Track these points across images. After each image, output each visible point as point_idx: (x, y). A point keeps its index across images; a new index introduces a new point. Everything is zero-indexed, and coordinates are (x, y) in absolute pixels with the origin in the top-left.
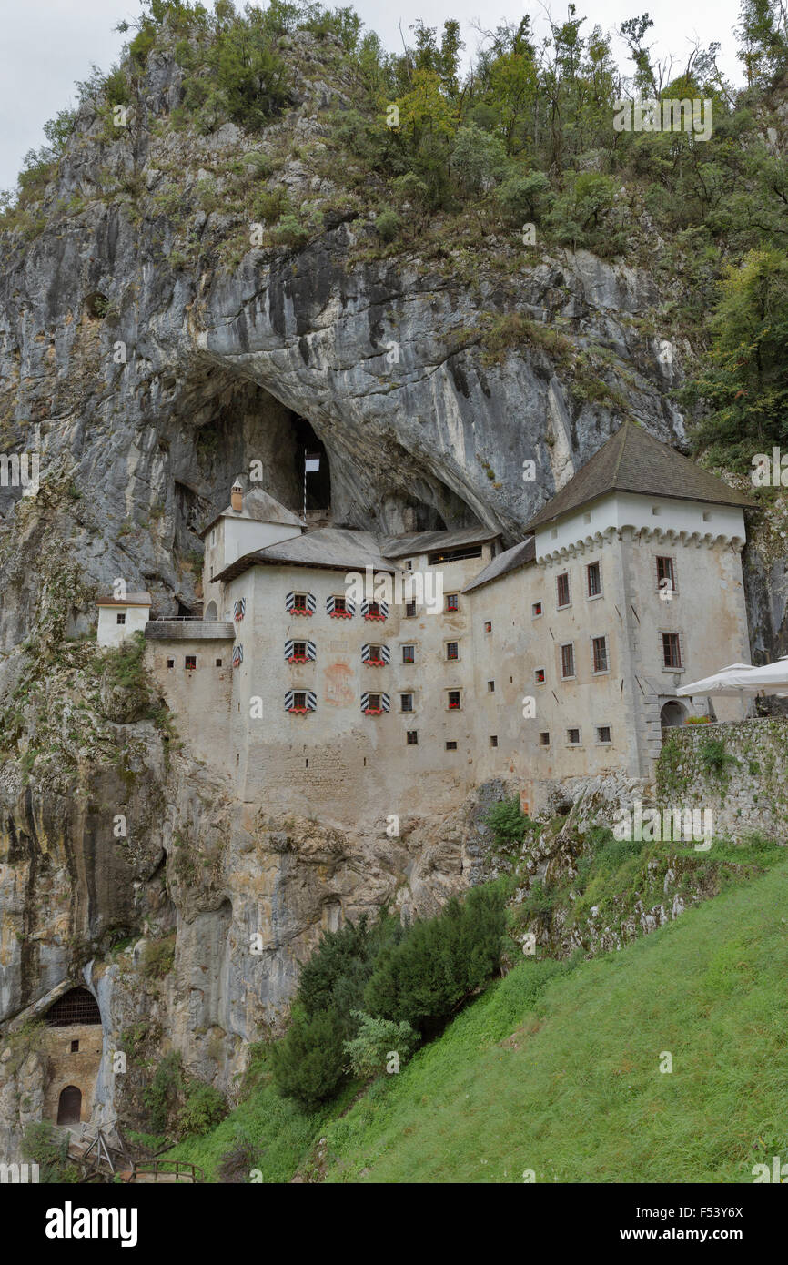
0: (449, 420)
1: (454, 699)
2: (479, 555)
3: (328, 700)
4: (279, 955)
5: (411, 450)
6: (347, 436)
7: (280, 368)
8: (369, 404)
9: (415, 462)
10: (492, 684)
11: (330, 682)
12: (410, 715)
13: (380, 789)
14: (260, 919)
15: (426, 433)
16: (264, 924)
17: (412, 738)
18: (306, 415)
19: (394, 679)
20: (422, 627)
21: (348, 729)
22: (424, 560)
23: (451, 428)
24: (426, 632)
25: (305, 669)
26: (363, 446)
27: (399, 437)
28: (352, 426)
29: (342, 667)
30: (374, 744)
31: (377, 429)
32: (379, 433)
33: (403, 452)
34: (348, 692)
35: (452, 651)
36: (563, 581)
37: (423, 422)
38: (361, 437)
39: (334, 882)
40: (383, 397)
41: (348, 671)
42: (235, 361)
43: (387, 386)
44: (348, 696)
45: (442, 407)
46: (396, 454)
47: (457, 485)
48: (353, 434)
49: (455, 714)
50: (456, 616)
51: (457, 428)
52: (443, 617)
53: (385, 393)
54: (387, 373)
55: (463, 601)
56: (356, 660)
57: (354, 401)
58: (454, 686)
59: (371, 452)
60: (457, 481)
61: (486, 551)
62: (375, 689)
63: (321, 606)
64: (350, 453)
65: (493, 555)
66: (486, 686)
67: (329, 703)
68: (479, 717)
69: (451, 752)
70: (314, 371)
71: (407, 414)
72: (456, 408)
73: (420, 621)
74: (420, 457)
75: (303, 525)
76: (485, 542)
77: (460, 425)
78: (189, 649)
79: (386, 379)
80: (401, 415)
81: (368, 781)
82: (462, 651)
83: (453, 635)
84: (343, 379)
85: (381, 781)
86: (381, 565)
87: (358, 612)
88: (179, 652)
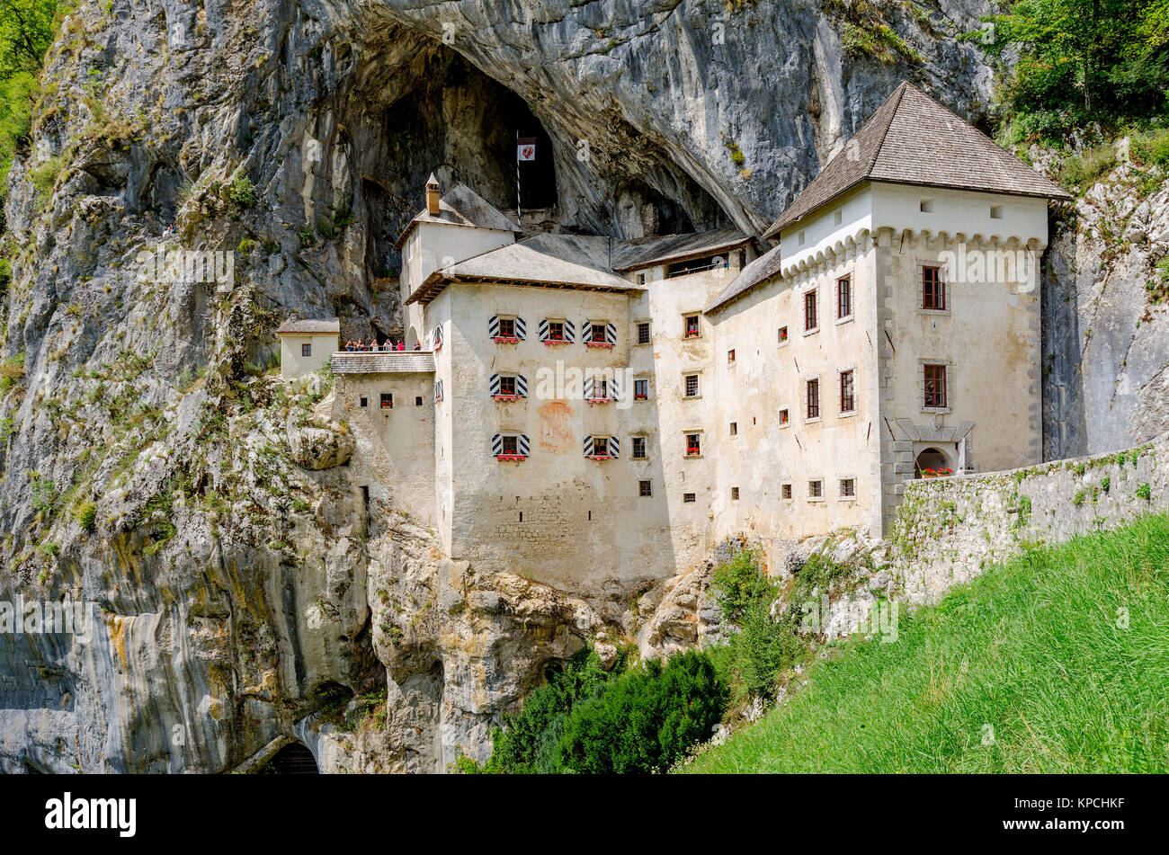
0: (686, 87)
1: (693, 443)
4: (495, 719)
5: (640, 128)
6: (563, 111)
7: (473, 24)
8: (585, 69)
9: (649, 144)
10: (734, 426)
11: (546, 423)
12: (643, 462)
14: (473, 683)
16: (478, 688)
17: (645, 488)
18: (512, 85)
19: (622, 419)
20: (657, 355)
21: (569, 478)
22: (660, 271)
23: (689, 97)
24: (661, 363)
25: (515, 408)
26: (583, 125)
27: (625, 112)
28: (567, 98)
29: (559, 406)
30: (601, 494)
31: (596, 101)
32: (600, 107)
33: (633, 133)
34: (567, 436)
35: (692, 382)
36: (811, 297)
37: (652, 91)
38: (580, 113)
39: (554, 646)
40: (602, 58)
41: (568, 411)
42: (417, 17)
44: (567, 440)
45: (677, 67)
46: (624, 134)
47: (699, 173)
48: (570, 109)
49: (695, 461)
50: (697, 343)
51: (696, 97)
52: (682, 343)
53: (605, 52)
54: (605, 24)
55: (704, 323)
57: (566, 65)
58: (692, 427)
59: (594, 133)
60: (699, 169)
61: (734, 259)
62: (599, 431)
64: (569, 134)
65: (743, 264)
66: (728, 428)
67: (544, 448)
69: (690, 505)
70: (515, 26)
71: (633, 80)
72: (695, 70)
73: (655, 349)
74: (653, 136)
75: (517, 230)
76: (733, 247)
77: (700, 92)
78: (384, 386)
79: (605, 33)
80: (625, 82)
81: (594, 538)
82: (703, 385)
83: (692, 366)
84: (552, 36)
85: (608, 538)
86: (606, 280)
87: (578, 339)
88: (372, 388)
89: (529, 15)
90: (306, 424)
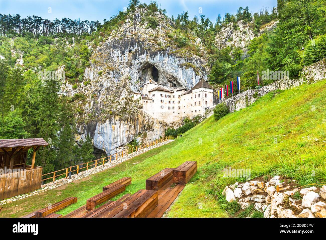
1: (179, 108)
5: (175, 77)
8: (171, 71)
10: (185, 106)
11: (165, 105)
12: (174, 110)
15: (178, 76)
17: (174, 112)
19: (172, 105)
21: (167, 111)
23: (181, 76)
24: (176, 100)
25: (162, 103)
27: (174, 75)
30: (169, 113)
31: (171, 74)
34: (166, 107)
35: (179, 102)
36: (195, 95)
37: (177, 74)
41: (167, 104)
42: (153, 63)
43: (173, 69)
45: (180, 73)
46: (172, 77)
49: (179, 110)
50: (180, 98)
52: (178, 98)
55: (181, 96)
56: (167, 102)
57: (168, 71)
58: (179, 106)
60: (181, 82)
61: (184, 90)
62: (169, 106)
63: (164, 96)
68: (182, 110)
69: (179, 114)
72: (182, 73)
75: (158, 85)
78: (147, 100)
79: (173, 68)
80: (175, 73)
81: (169, 117)
82: (180, 102)
83: (179, 100)
84: (167, 68)
85: (170, 117)
86: (170, 91)
87: (168, 97)
88: (146, 101)
89: (165, 65)
90: (139, 104)
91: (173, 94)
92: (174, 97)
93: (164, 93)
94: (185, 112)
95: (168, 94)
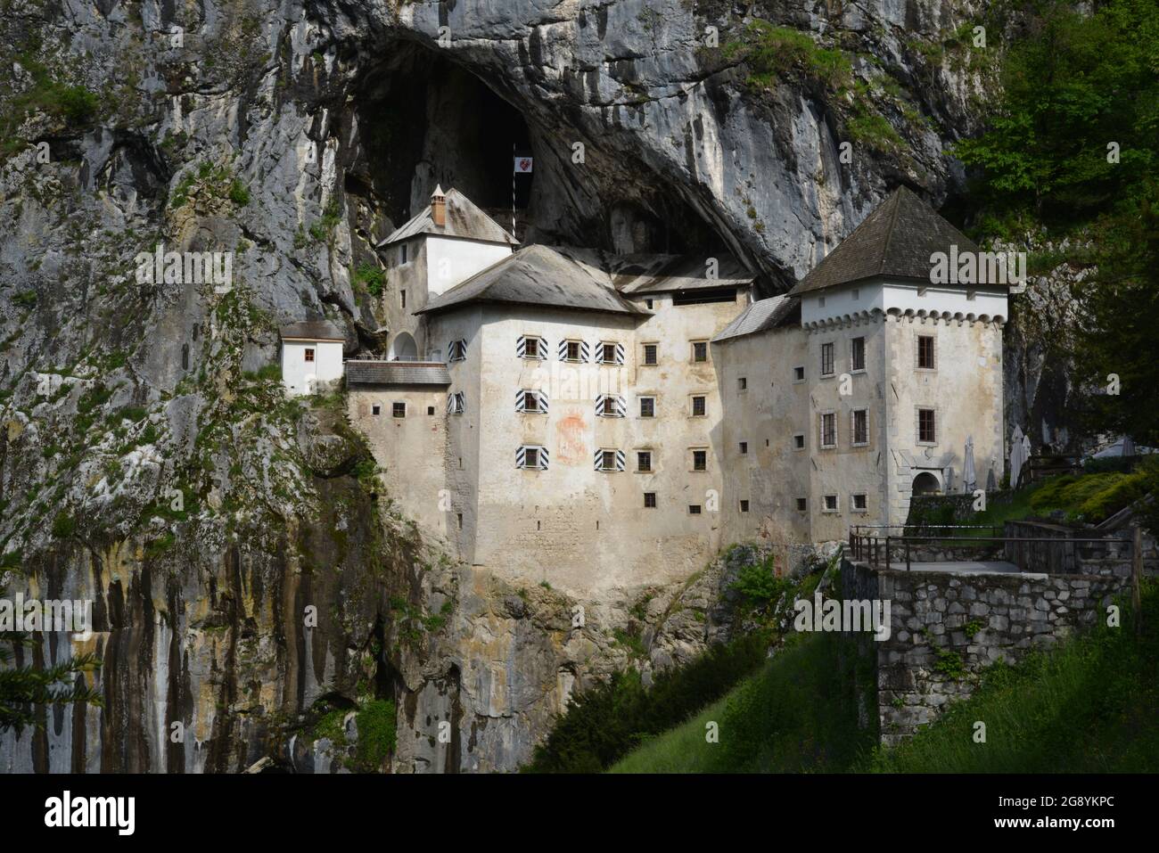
0: (707, 145)
1: (700, 459)
2: (734, 299)
3: (560, 457)
4: (513, 722)
10: (744, 445)
11: (562, 437)
12: (647, 475)
13: (613, 556)
14: (493, 687)
15: (681, 156)
16: (497, 691)
17: (650, 500)
19: (629, 434)
20: (664, 376)
21: (581, 489)
22: (667, 299)
23: (708, 154)
24: (668, 383)
25: (536, 420)
27: (645, 156)
29: (574, 420)
30: (608, 506)
31: (619, 143)
32: (620, 148)
34: (580, 449)
35: (699, 402)
36: (828, 349)
39: (567, 649)
40: (630, 110)
41: (581, 425)
43: (636, 97)
44: (581, 453)
45: (699, 128)
49: (700, 476)
50: (705, 368)
51: (715, 154)
52: (689, 367)
53: (633, 106)
54: (636, 82)
55: (712, 352)
56: (589, 414)
57: (594, 110)
58: (700, 445)
60: (712, 213)
61: (741, 297)
62: (609, 446)
63: (553, 348)
65: (749, 301)
66: (737, 447)
67: (561, 461)
68: (728, 480)
69: (695, 516)
70: (546, 69)
71: (659, 133)
72: (715, 132)
73: (661, 370)
76: (741, 286)
77: (719, 151)
78: (398, 397)
81: (601, 547)
82: (711, 407)
83: (699, 388)
85: (613, 547)
86: (616, 305)
87: (592, 359)
88: (386, 399)
91: (647, 331)
92: (651, 354)
93: (553, 333)
94: (745, 505)
95: (592, 335)
